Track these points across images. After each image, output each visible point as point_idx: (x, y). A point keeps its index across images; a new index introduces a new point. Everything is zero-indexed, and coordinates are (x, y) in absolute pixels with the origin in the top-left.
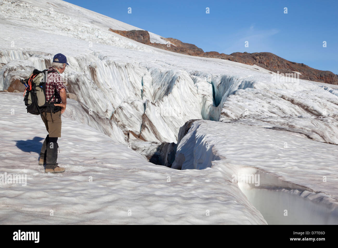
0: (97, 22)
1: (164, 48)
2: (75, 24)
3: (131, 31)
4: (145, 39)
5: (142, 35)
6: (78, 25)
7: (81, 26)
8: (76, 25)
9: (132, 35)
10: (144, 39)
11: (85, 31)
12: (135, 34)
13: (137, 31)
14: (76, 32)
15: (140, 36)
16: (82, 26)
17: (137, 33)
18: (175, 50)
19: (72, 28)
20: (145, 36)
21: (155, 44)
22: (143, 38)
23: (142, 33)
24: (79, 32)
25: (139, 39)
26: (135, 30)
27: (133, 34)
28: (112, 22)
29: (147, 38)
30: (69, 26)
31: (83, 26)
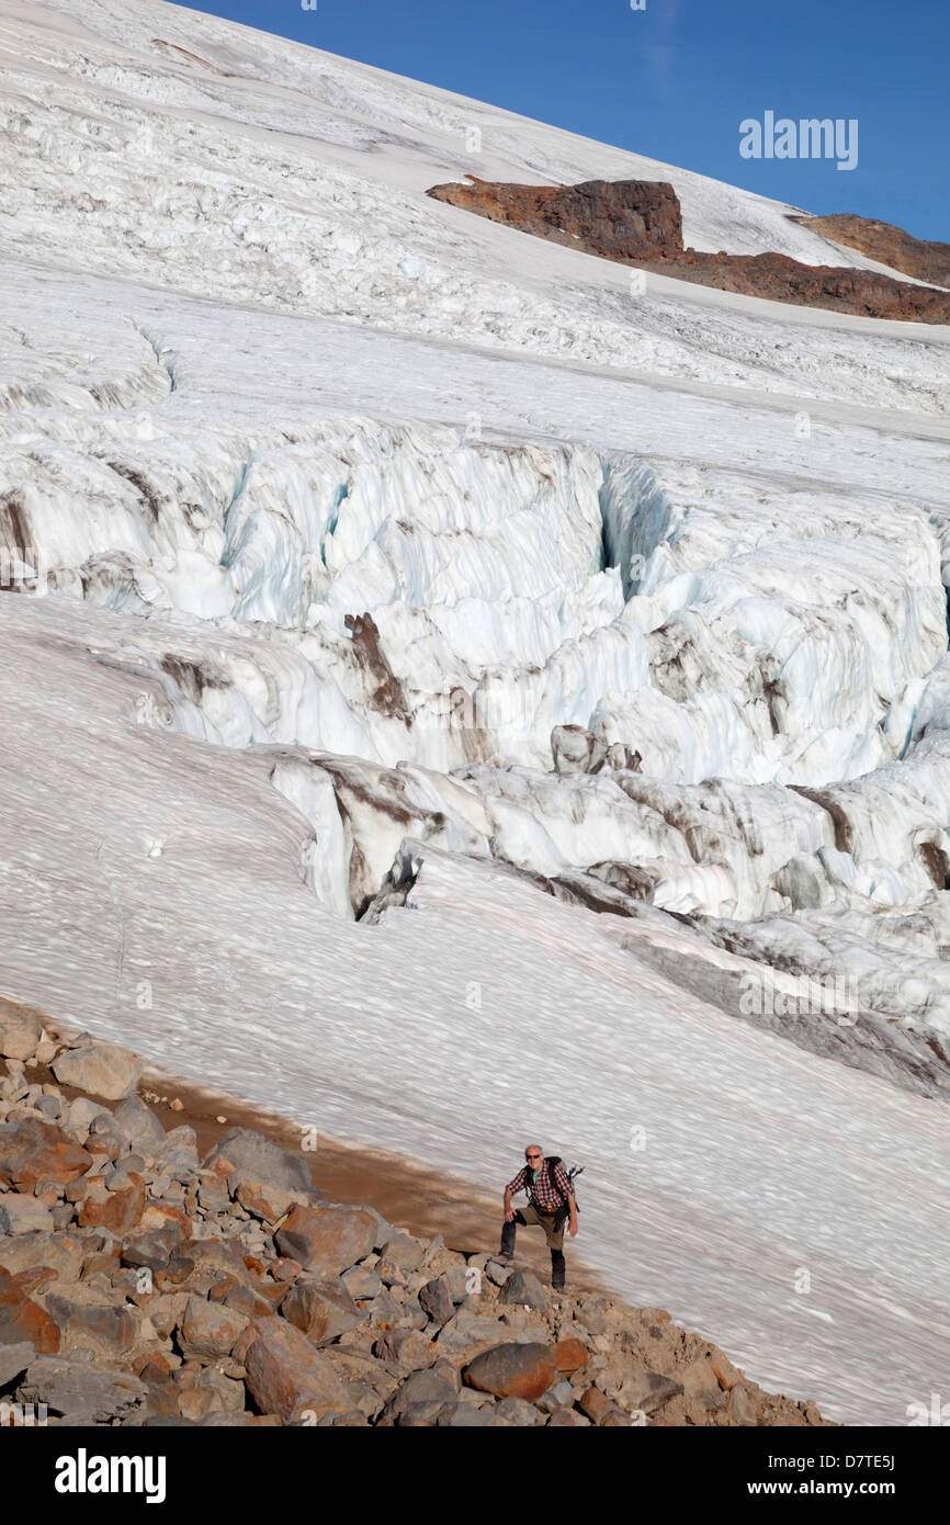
0: (401, 141)
1: (730, 277)
2: (140, 171)
3: (577, 188)
4: (655, 231)
5: (635, 208)
6: (159, 177)
7: (175, 182)
8: (145, 178)
9: (583, 212)
10: (648, 229)
11: (187, 206)
12: (599, 202)
13: (614, 184)
14: (132, 213)
15: (627, 212)
16: (180, 184)
17: (612, 197)
18: (796, 287)
19: (112, 196)
20: (653, 215)
21: (690, 258)
22: (640, 227)
23: (638, 197)
24: (144, 217)
25: (623, 229)
26: (600, 183)
27: (590, 205)
28: (511, 137)
29: (669, 226)
30: (105, 184)
31: (183, 181)
